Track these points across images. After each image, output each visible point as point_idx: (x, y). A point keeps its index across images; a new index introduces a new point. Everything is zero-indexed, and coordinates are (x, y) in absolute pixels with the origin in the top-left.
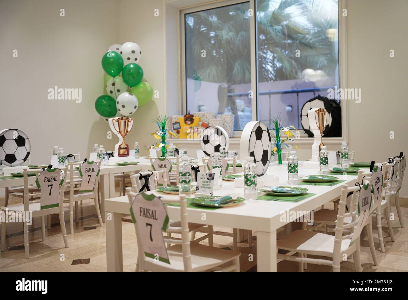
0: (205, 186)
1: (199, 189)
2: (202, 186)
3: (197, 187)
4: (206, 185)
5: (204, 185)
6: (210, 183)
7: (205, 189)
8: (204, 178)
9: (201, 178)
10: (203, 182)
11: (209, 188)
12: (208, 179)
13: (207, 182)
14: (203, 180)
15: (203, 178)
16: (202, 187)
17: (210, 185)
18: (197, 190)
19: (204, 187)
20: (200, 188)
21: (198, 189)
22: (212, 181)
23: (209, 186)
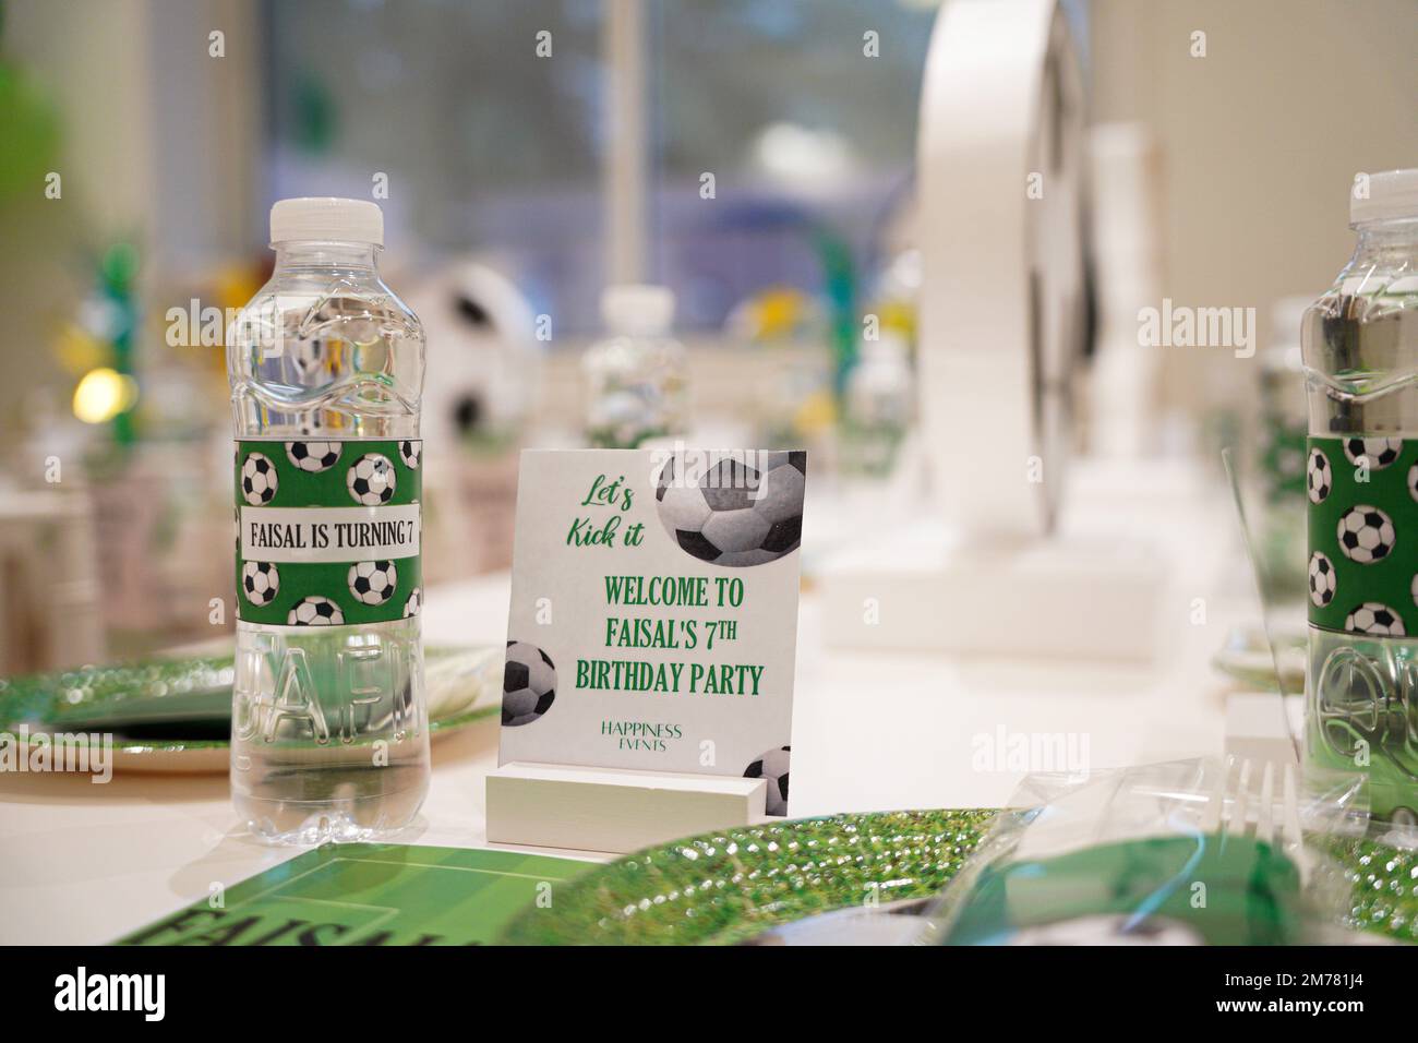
0: (656, 656)
1: (546, 701)
2: (597, 651)
3: (516, 677)
4: (664, 639)
5: (631, 634)
6: (728, 613)
7: (652, 697)
8: (632, 539)
9: (577, 535)
10: (611, 590)
11: (723, 681)
12: (695, 543)
13: (688, 590)
14: (618, 560)
15: (607, 537)
16: (592, 675)
17: (731, 629)
18: (510, 716)
19: (638, 678)
20: (564, 680)
21: (528, 696)
22: (762, 577)
23: (724, 654)
